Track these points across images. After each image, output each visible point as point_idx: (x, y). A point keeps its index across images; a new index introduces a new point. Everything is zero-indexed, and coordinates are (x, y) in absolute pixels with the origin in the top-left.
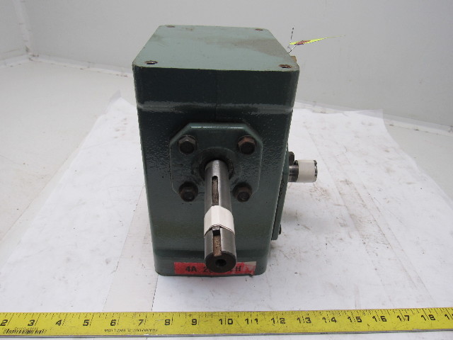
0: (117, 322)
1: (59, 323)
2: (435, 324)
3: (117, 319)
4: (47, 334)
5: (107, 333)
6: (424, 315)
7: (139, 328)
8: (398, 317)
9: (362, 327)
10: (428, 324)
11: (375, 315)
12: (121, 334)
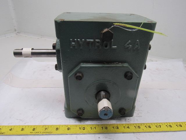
0: (35, 129)
1: (11, 130)
2: (172, 129)
3: (36, 128)
4: (5, 134)
5: (31, 134)
6: (167, 125)
7: (45, 131)
8: (156, 126)
9: (141, 130)
10: (169, 129)
11: (146, 125)
12: (37, 134)
